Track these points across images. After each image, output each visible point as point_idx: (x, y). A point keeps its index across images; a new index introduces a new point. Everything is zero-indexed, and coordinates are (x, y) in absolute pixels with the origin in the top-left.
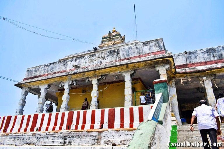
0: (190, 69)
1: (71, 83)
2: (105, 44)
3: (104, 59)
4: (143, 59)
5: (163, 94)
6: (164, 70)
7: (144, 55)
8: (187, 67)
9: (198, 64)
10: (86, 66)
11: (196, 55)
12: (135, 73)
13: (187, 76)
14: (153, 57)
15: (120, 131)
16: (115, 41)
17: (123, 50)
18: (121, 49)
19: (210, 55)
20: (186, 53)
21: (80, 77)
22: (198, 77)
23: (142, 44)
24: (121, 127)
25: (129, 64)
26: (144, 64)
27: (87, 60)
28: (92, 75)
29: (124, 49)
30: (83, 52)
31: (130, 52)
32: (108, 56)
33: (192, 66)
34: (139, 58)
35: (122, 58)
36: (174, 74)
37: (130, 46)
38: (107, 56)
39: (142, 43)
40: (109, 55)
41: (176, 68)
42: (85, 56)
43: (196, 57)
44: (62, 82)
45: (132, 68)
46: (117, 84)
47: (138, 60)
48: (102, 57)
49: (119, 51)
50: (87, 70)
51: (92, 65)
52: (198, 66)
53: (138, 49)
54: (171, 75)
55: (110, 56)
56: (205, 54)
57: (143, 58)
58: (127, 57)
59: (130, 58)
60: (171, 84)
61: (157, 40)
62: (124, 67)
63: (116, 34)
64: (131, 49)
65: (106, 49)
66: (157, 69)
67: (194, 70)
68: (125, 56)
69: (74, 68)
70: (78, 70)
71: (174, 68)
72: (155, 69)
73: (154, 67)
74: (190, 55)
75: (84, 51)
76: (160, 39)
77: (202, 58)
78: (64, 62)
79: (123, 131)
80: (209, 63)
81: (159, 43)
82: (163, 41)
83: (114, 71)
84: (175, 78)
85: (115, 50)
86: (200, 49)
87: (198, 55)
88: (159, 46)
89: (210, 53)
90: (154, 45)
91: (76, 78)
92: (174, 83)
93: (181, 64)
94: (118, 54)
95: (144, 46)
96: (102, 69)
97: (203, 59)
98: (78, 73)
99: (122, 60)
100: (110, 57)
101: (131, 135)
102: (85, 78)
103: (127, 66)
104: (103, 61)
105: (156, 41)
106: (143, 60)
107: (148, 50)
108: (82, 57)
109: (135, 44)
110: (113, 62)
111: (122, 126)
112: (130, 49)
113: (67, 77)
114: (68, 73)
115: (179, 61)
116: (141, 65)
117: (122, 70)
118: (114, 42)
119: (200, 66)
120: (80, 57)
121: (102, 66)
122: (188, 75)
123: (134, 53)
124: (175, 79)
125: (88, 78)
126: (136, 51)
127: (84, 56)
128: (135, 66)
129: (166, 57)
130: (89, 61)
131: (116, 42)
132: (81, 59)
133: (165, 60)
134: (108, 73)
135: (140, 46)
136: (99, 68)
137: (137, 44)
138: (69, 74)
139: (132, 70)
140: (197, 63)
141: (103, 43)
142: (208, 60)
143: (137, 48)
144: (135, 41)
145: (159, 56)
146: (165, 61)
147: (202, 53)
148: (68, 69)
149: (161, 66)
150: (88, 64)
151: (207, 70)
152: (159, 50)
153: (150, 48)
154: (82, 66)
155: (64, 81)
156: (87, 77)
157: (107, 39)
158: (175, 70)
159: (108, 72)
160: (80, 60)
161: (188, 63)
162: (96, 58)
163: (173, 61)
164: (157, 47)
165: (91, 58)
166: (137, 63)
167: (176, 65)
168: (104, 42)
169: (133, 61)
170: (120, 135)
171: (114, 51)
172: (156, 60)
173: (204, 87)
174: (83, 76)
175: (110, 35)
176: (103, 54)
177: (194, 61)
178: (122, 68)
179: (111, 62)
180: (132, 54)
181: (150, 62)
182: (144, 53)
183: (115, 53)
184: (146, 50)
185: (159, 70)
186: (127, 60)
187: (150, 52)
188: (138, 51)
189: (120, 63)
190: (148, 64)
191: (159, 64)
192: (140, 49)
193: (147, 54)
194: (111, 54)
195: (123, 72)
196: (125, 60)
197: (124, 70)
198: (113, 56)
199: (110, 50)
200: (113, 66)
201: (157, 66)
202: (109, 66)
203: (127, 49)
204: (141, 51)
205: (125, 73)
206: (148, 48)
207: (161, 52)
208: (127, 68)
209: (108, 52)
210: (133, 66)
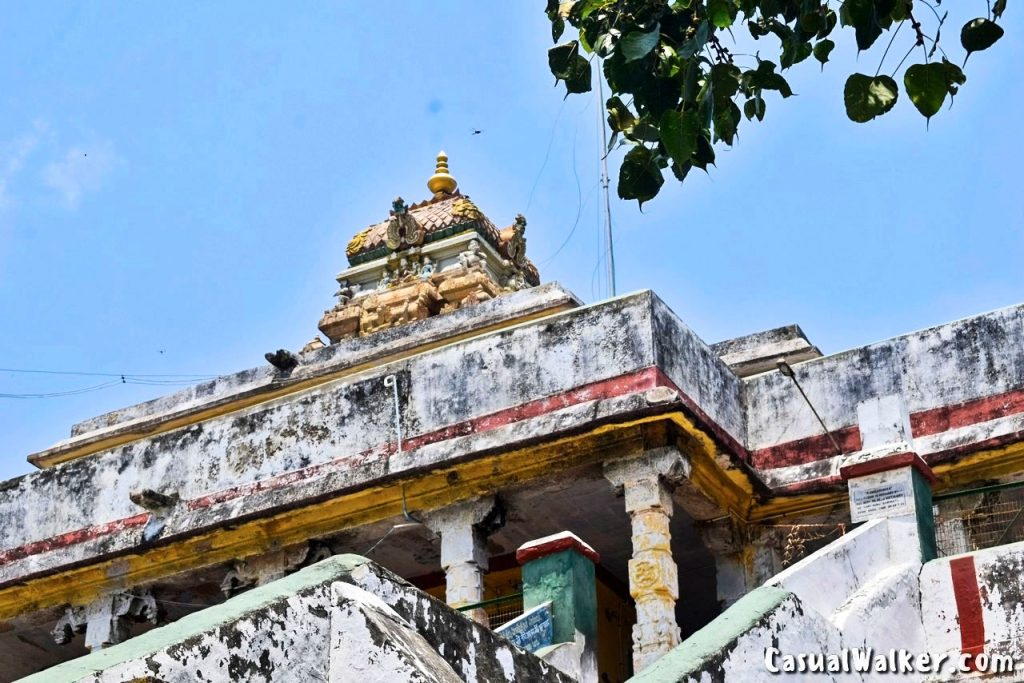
1: (124, 609)
2: (367, 304)
3: (320, 438)
4: (537, 427)
6: (646, 484)
7: (546, 404)
8: (838, 454)
10: (216, 489)
11: (899, 367)
12: (498, 511)
14: (588, 414)
16: (442, 279)
17: (432, 374)
18: (421, 369)
19: (972, 361)
21: (183, 566)
23: (540, 334)
25: (458, 461)
26: (543, 460)
27: (218, 450)
28: (254, 547)
29: (437, 371)
30: (200, 390)
31: (470, 388)
32: (344, 418)
34: (512, 426)
35: (428, 426)
36: (760, 503)
37: (471, 348)
39: (541, 323)
40: (351, 416)
41: (759, 465)
42: (207, 428)
43: (896, 380)
44: (68, 606)
45: (485, 482)
47: (509, 434)
48: (310, 430)
49: (410, 386)
50: (217, 518)
51: (252, 483)
53: (516, 367)
55: (357, 416)
56: (947, 357)
57: (535, 421)
58: (453, 421)
59: (472, 422)
60: (751, 562)
61: (619, 302)
62: (439, 482)
63: (448, 221)
64: (475, 369)
65: (353, 357)
66: (616, 479)
68: (443, 412)
69: (140, 510)
70: (169, 521)
71: (732, 468)
72: (607, 483)
73: (598, 471)
74: (867, 371)
75: (209, 381)
76: (634, 297)
77: (928, 383)
78: (73, 474)
80: (963, 414)
81: (631, 323)
82: (652, 306)
83: (384, 509)
84: (770, 525)
85: (382, 379)
86: (921, 330)
87: (910, 371)
88: (631, 344)
89: (976, 350)
90: (602, 334)
91: (160, 571)
92: (768, 557)
94: (404, 400)
95: (547, 345)
96: (310, 508)
97: (934, 388)
98: (167, 541)
99: (427, 443)
100: (355, 427)
102: (213, 569)
103: (453, 476)
104: (319, 453)
105: (615, 308)
106: (530, 436)
107: (572, 369)
108: (185, 432)
109: (503, 334)
110: (371, 458)
112: (469, 366)
113: (98, 575)
114: (104, 545)
117: (428, 502)
118: (436, 282)
120: (176, 437)
121: (309, 485)
123: (492, 392)
125: (231, 565)
126: (507, 376)
127: (200, 431)
128: (496, 473)
129: (655, 409)
130: (234, 457)
131: (444, 286)
132: (182, 446)
133: (661, 421)
135: (528, 345)
136: (288, 498)
137: (510, 333)
138: (112, 549)
139: (483, 497)
141: (350, 294)
142: (959, 398)
143: (509, 361)
145: (619, 404)
146: (661, 430)
147: (934, 350)
148: (101, 519)
149: (633, 461)
150: (227, 476)
152: (629, 368)
153: (580, 355)
154: (189, 494)
155: (84, 601)
156: (222, 560)
157: (383, 261)
158: (743, 477)
159: (346, 521)
160: (179, 454)
162: (277, 439)
164: (620, 348)
165: (246, 440)
168: (363, 286)
169: (480, 444)
171: (378, 385)
172: (597, 432)
174: (202, 560)
175: (402, 232)
176: (317, 406)
178: (424, 490)
179: (362, 454)
180: (483, 396)
181: (576, 444)
182: (547, 390)
183: (385, 398)
184: (559, 367)
185: (623, 486)
186: (454, 436)
187: (580, 379)
188: (515, 381)
189: (410, 463)
190: (566, 455)
191: (626, 453)
192: (524, 364)
193: (562, 397)
194: (363, 405)
195: (434, 513)
196: (445, 438)
197: (437, 498)
198: (374, 417)
199: (356, 381)
200: (371, 478)
201: (613, 466)
202: (347, 485)
203: (453, 369)
204: (531, 379)
205: (444, 520)
206: (572, 358)
207: (636, 380)
208: (453, 487)
209: (344, 393)
210: (489, 471)
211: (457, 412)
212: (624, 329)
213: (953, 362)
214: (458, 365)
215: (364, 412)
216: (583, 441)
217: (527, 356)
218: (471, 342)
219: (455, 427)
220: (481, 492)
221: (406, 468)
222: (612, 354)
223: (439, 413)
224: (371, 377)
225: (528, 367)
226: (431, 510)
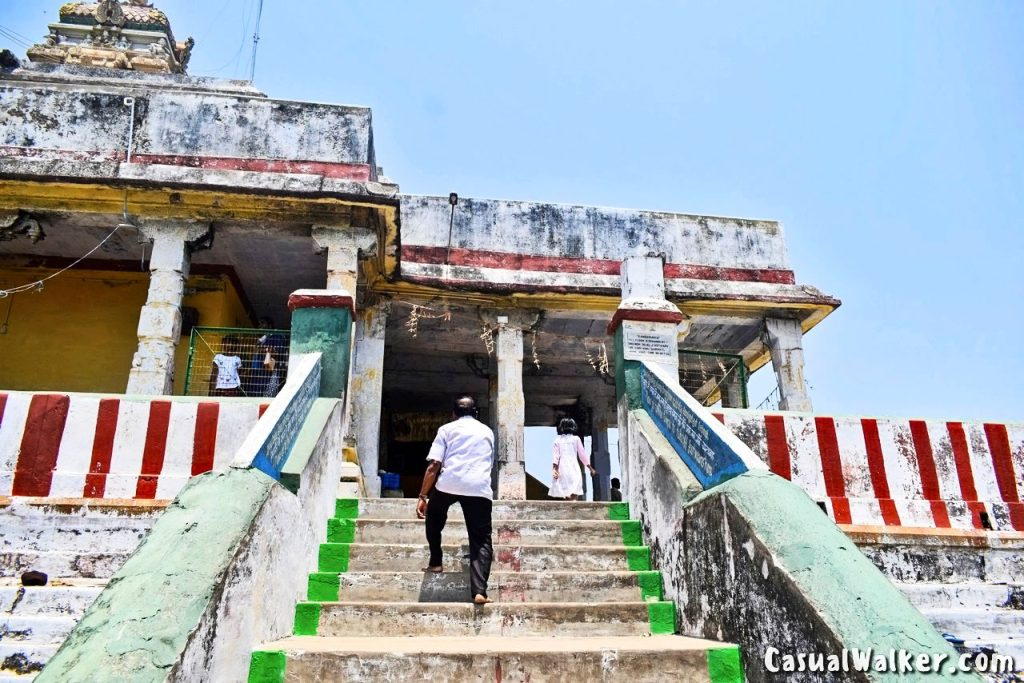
0: (456, 273)
2: (71, 51)
3: (48, 127)
4: (264, 180)
5: (323, 360)
6: (348, 253)
7: (271, 165)
8: (446, 263)
9: (489, 259)
11: (491, 219)
12: (209, 236)
13: (437, 298)
14: (314, 184)
15: (81, 512)
16: (134, 55)
17: (169, 109)
18: (159, 101)
19: (540, 230)
20: (454, 199)
22: (479, 310)
23: (273, 110)
24: (87, 493)
25: (188, 186)
26: (261, 208)
29: (174, 108)
31: (203, 131)
32: (76, 118)
33: (466, 263)
34: (242, 173)
35: (156, 149)
36: (390, 282)
37: (209, 100)
38: (74, 120)
39: (274, 102)
41: (403, 257)
43: (488, 227)
45: (203, 210)
46: (107, 274)
47: (238, 178)
48: (40, 117)
49: (146, 111)
52: (487, 266)
53: (248, 128)
54: (376, 282)
55: (90, 120)
56: (524, 222)
57: (265, 175)
58: (182, 152)
59: (200, 158)
60: (370, 319)
61: (345, 108)
62: (162, 198)
63: (145, 19)
64: (210, 118)
65: (73, 77)
66: (321, 241)
67: (472, 279)
68: (176, 141)
71: (392, 255)
72: (313, 241)
73: (308, 231)
74: (469, 215)
76: (358, 109)
77: (510, 236)
79: (97, 514)
80: (531, 262)
81: (352, 127)
82: (370, 121)
83: (102, 204)
84: (389, 297)
85: (122, 98)
86: (508, 200)
87: (498, 223)
88: (350, 143)
89: (543, 224)
90: (327, 127)
92: (383, 319)
93: (428, 243)
94: (138, 121)
95: (277, 120)
96: (30, 183)
97: (513, 240)
99: (155, 162)
100: (86, 128)
101: (134, 531)
103: (176, 197)
104: (45, 139)
105: (341, 111)
106: (260, 186)
107: (297, 145)
109: (239, 99)
110: (99, 159)
111: (95, 485)
112: (205, 114)
115: (422, 230)
116: (248, 206)
117: (146, 211)
118: (129, 56)
119: (495, 267)
121: (33, 163)
122: (445, 295)
123: (222, 140)
124: (389, 303)
126: (237, 132)
128: (215, 206)
129: (372, 198)
131: (135, 60)
133: (365, 208)
134: (63, 210)
135: (261, 115)
136: (9, 169)
137: (247, 100)
139: (199, 221)
140: (487, 254)
141: (57, 40)
142: (528, 251)
143: (242, 121)
144: (243, 84)
145: (342, 185)
146: (364, 215)
147: (516, 215)
149: (339, 232)
151: (518, 288)
152: (346, 160)
153: (305, 137)
157: (90, 28)
158: (395, 263)
159: (62, 204)
161: (455, 244)
162: (3, 114)
163: (398, 222)
164: (340, 142)
166: (232, 195)
167: (404, 242)
168: (70, 38)
169: (212, 179)
170: (77, 532)
171: (117, 102)
172: (321, 201)
173: (494, 354)
175: (109, 13)
176: (51, 99)
177: (477, 242)
178: (145, 200)
179: (89, 153)
180: (213, 141)
181: (292, 204)
182: (272, 154)
183: (120, 114)
184: (286, 140)
185: (327, 248)
186: (182, 164)
187: (303, 156)
188: (244, 139)
189: (141, 174)
190: (283, 210)
191: (334, 224)
192: (255, 128)
193: (287, 165)
194: (97, 113)
195: (150, 221)
196: (172, 164)
197: (157, 210)
198: (107, 126)
199: (95, 92)
200: (99, 176)
201: (321, 230)
202: (73, 174)
203: (189, 112)
204: (260, 141)
205: (159, 230)
206: (299, 137)
207: (352, 170)
208: (173, 206)
209: (80, 98)
210: (209, 202)
211: (187, 146)
212: (345, 129)
213: (527, 227)
214: (196, 110)
215: (96, 119)
216: (300, 204)
217: (259, 122)
218: (210, 96)
219: (184, 157)
220: (198, 217)
221: (136, 178)
222: (332, 144)
223: (170, 142)
224: (110, 93)
225: (257, 132)
226: (148, 218)
